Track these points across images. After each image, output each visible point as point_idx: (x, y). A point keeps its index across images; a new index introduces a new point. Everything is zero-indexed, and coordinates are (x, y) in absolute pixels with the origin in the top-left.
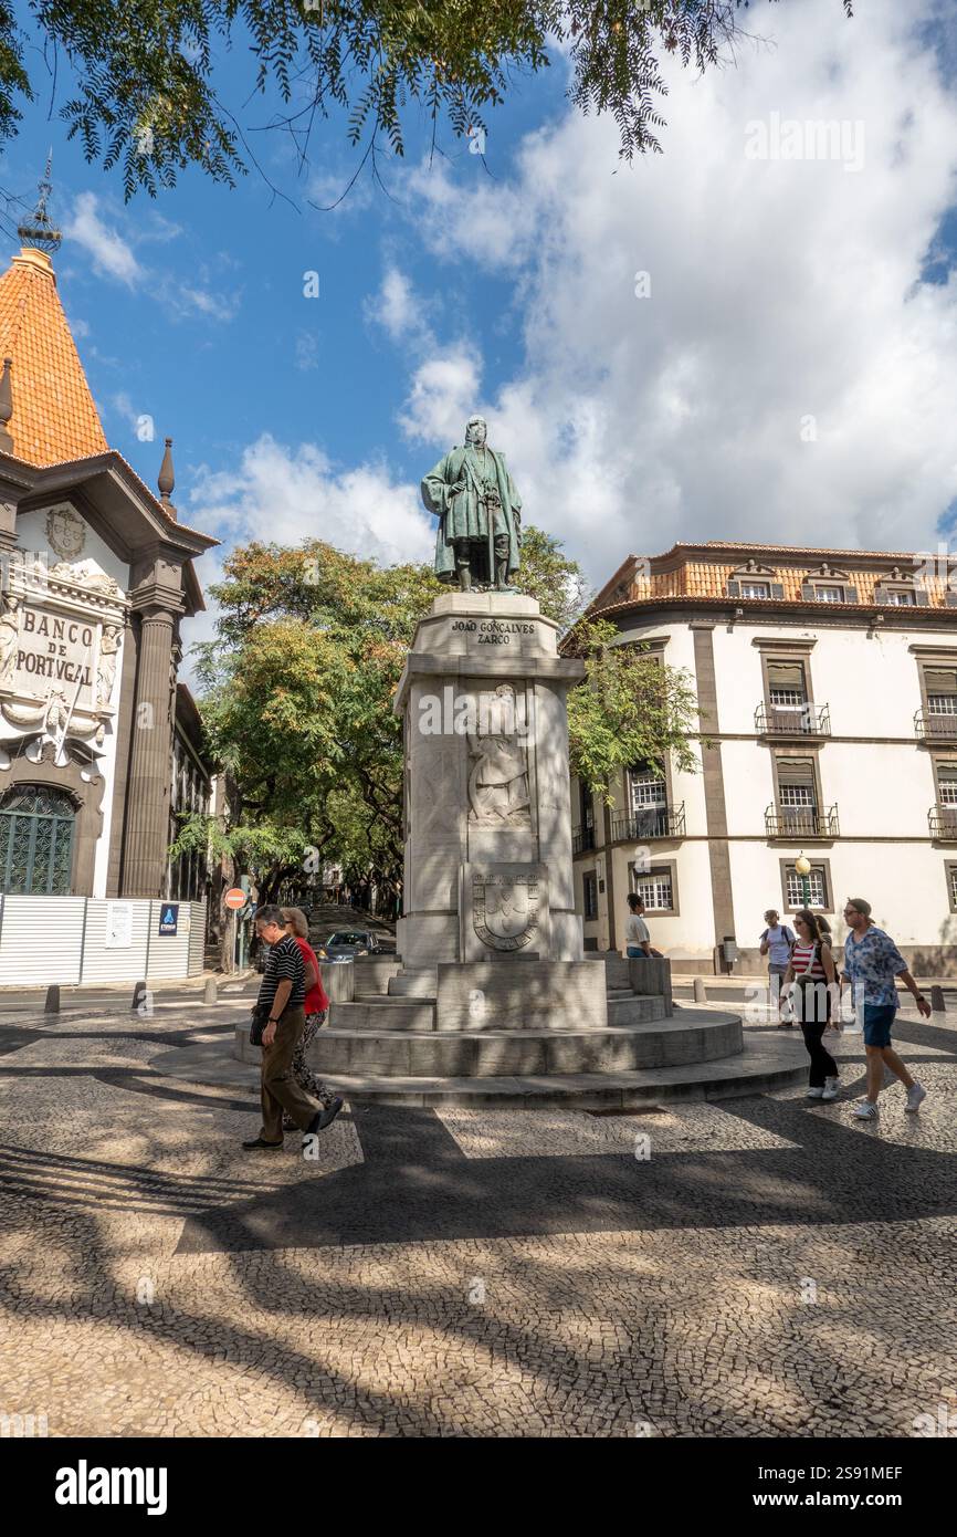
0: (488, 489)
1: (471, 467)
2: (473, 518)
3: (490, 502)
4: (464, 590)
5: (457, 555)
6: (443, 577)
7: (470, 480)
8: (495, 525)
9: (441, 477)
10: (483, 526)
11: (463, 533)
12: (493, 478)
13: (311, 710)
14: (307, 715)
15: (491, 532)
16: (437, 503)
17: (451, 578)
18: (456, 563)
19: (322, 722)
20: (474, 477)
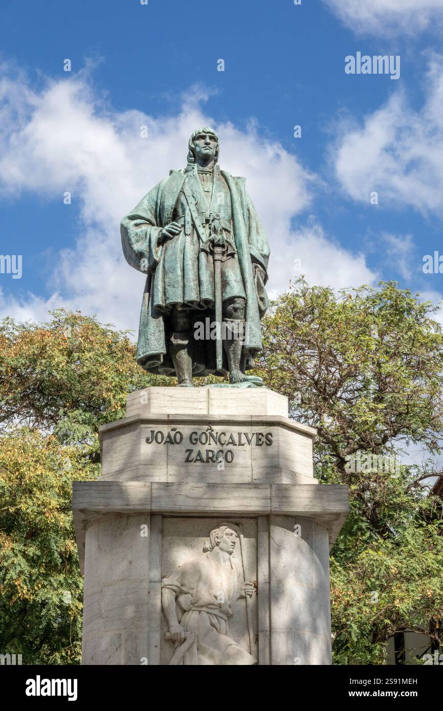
0: (215, 231)
1: (191, 200)
2: (191, 274)
3: (218, 250)
4: (181, 381)
5: (170, 330)
6: (149, 363)
7: (188, 218)
8: (225, 283)
9: (150, 216)
10: (206, 286)
11: (176, 297)
12: (224, 215)
13: (52, 568)
14: (46, 576)
15: (218, 293)
16: (140, 255)
17: (163, 365)
18: (168, 343)
19: (69, 585)
20: (195, 215)
